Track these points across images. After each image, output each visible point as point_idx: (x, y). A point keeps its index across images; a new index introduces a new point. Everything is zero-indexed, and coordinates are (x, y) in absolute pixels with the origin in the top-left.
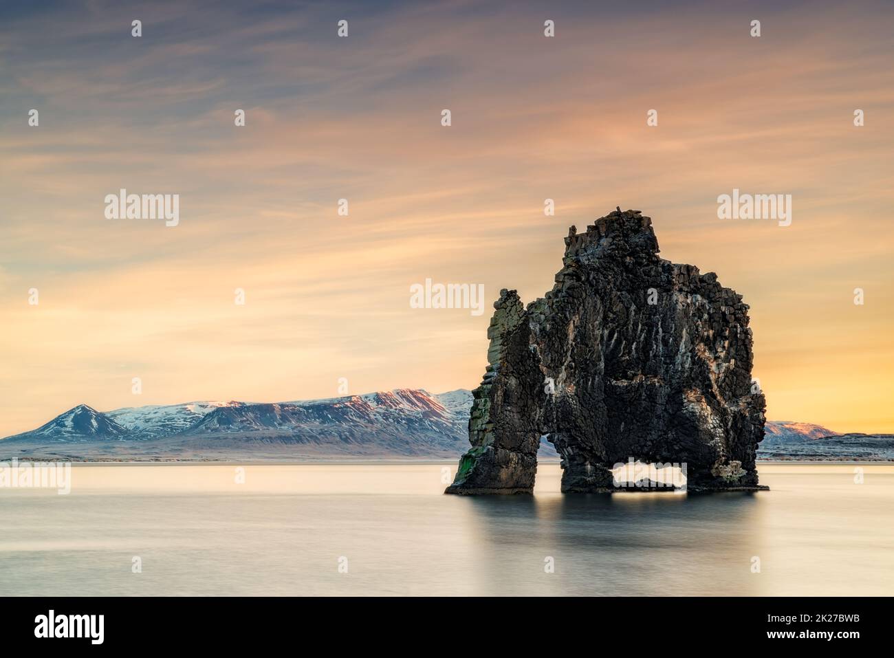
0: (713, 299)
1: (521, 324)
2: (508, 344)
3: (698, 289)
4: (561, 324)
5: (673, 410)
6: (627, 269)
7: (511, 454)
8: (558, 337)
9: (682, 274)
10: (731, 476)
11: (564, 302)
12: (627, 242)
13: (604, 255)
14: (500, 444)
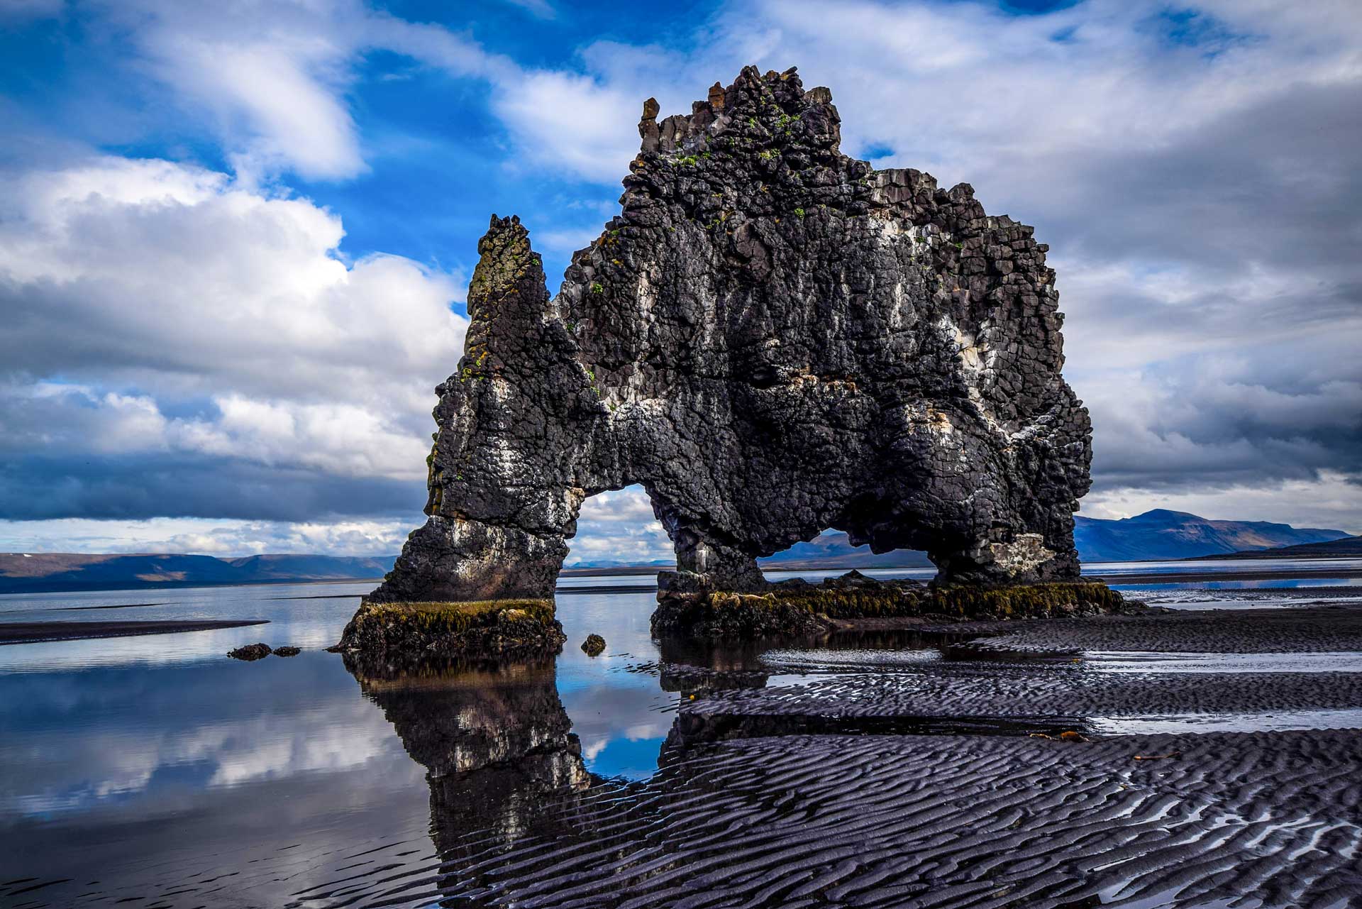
0: (966, 232)
1: (522, 278)
2: (491, 318)
3: (932, 213)
4: (617, 277)
5: (882, 440)
6: (762, 172)
7: (489, 531)
8: (615, 304)
9: (896, 185)
10: (1020, 563)
11: (623, 236)
12: (765, 124)
13: (711, 147)
14: (461, 512)
